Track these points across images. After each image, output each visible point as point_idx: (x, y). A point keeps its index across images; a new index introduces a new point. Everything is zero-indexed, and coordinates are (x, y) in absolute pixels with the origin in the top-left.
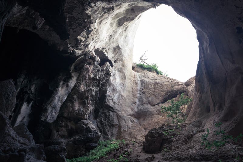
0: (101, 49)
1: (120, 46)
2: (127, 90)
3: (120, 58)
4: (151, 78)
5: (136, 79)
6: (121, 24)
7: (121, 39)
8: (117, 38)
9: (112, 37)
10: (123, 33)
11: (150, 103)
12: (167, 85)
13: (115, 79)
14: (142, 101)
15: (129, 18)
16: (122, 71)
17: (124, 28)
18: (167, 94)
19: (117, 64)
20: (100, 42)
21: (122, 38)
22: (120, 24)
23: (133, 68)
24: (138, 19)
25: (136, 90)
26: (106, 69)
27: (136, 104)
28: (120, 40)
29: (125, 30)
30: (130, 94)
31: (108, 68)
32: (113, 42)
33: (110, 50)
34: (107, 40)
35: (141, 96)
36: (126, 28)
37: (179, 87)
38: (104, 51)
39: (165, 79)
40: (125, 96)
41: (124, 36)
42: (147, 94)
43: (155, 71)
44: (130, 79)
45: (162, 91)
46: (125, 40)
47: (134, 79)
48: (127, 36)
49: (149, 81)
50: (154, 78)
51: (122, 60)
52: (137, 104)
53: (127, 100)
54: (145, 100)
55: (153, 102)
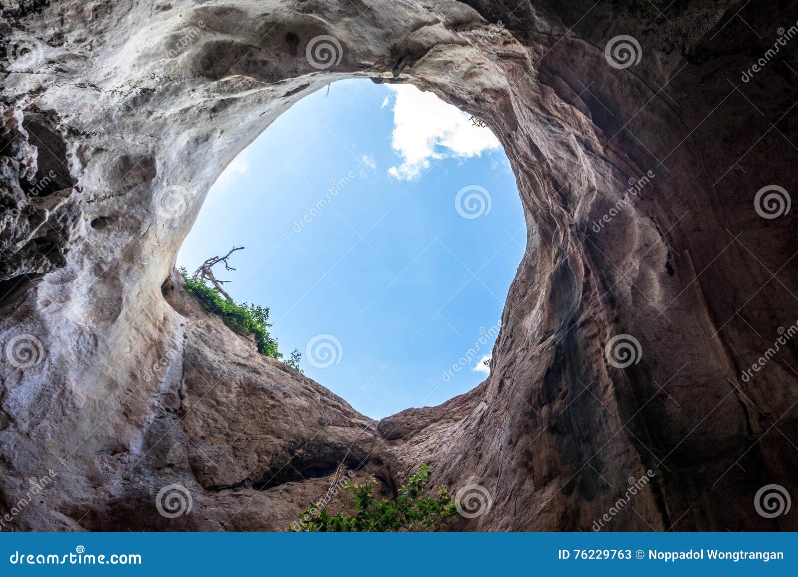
0: (65, 121)
1: (158, 165)
2: (102, 374)
3: (132, 217)
4: (235, 359)
5: (166, 339)
6: (218, 69)
7: (178, 134)
8: (166, 119)
9: (147, 100)
10: (198, 116)
11: (196, 469)
12: (303, 408)
13: (62, 302)
14: (164, 450)
15: (265, 63)
16: (115, 278)
17: (219, 97)
18: (292, 452)
19: (102, 235)
20: (82, 86)
21: (185, 138)
22: (207, 68)
23: (167, 289)
24: (288, 94)
25: (148, 390)
26: (53, 219)
27: (126, 459)
28: (172, 135)
29: (214, 110)
30: (112, 397)
31: (65, 220)
32: (136, 128)
33: (103, 158)
34: (116, 101)
35: (163, 426)
36: (224, 104)
37: (353, 434)
38: (73, 145)
39: (295, 383)
40: (81, 403)
41: (193, 132)
42: (197, 426)
43: (256, 338)
44: (137, 329)
45: (272, 432)
46: (189, 153)
47: (155, 334)
48: (206, 140)
49: (224, 367)
50: (249, 363)
51: (135, 228)
52: (132, 458)
53: (85, 425)
54: (177, 452)
55: (213, 470)
